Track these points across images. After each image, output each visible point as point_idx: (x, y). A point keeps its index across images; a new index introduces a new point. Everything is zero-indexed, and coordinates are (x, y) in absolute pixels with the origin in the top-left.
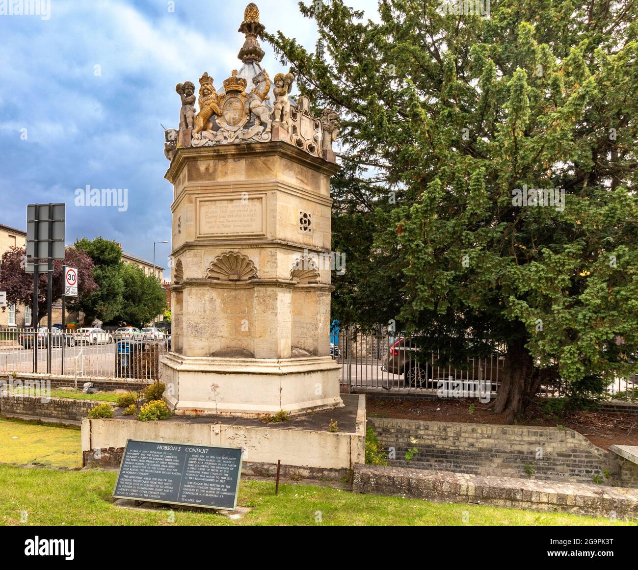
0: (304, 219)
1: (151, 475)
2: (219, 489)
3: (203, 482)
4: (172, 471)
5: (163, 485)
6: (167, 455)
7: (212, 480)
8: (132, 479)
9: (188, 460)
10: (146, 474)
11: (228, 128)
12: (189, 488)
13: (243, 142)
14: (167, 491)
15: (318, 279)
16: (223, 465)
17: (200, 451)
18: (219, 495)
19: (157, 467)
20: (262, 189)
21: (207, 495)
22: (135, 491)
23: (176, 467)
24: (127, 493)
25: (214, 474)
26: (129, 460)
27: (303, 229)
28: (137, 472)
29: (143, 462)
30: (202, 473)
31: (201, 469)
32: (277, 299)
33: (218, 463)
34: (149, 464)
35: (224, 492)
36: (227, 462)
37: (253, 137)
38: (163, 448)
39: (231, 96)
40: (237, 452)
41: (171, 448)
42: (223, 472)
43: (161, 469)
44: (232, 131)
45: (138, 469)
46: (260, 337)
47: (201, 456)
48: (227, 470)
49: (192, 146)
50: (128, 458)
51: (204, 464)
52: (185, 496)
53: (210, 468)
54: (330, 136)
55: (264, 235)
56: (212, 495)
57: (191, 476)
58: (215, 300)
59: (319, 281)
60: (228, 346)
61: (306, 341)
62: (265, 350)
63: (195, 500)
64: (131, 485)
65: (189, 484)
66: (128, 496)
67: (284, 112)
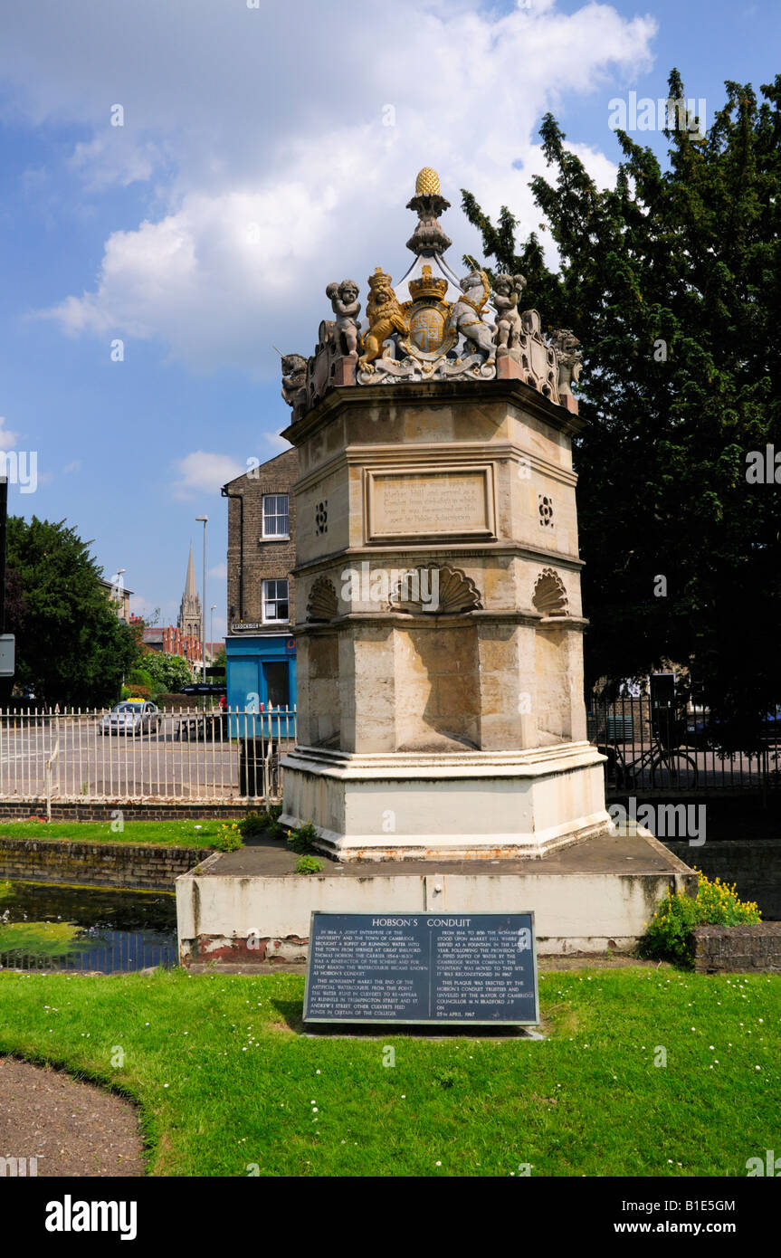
0: (545, 506)
1: (371, 975)
2: (504, 989)
3: (473, 979)
4: (409, 965)
5: (397, 991)
6: (393, 935)
7: (488, 974)
8: (336, 985)
9: (435, 941)
10: (363, 973)
11: (421, 355)
12: (448, 993)
13: (449, 379)
14: (407, 1001)
16: (503, 944)
17: (455, 923)
18: (506, 999)
19: (378, 959)
20: (484, 457)
21: (483, 1002)
22: (345, 1006)
23: (416, 956)
24: (330, 1012)
25: (490, 963)
26: (322, 949)
27: (543, 523)
28: (343, 971)
29: (351, 953)
30: (467, 962)
31: (463, 956)
32: (517, 645)
33: (492, 943)
34: (362, 956)
35: (514, 993)
36: (510, 939)
37: (466, 372)
38: (383, 922)
39: (424, 306)
40: (526, 920)
41: (400, 923)
42: (505, 957)
43: (388, 962)
44: (428, 361)
45: (342, 965)
46: (490, 712)
47: (458, 933)
48: (511, 953)
49: (357, 383)
50: (320, 946)
51: (467, 947)
52: (442, 1008)
53: (479, 952)
54: (569, 373)
55: (490, 534)
56: (493, 1002)
57: (447, 971)
58: (402, 650)
59: (567, 612)
60: (425, 731)
61: (550, 717)
62: (499, 736)
63: (463, 1014)
64: (335, 997)
65: (447, 986)
66: (334, 1017)
67: (514, 334)
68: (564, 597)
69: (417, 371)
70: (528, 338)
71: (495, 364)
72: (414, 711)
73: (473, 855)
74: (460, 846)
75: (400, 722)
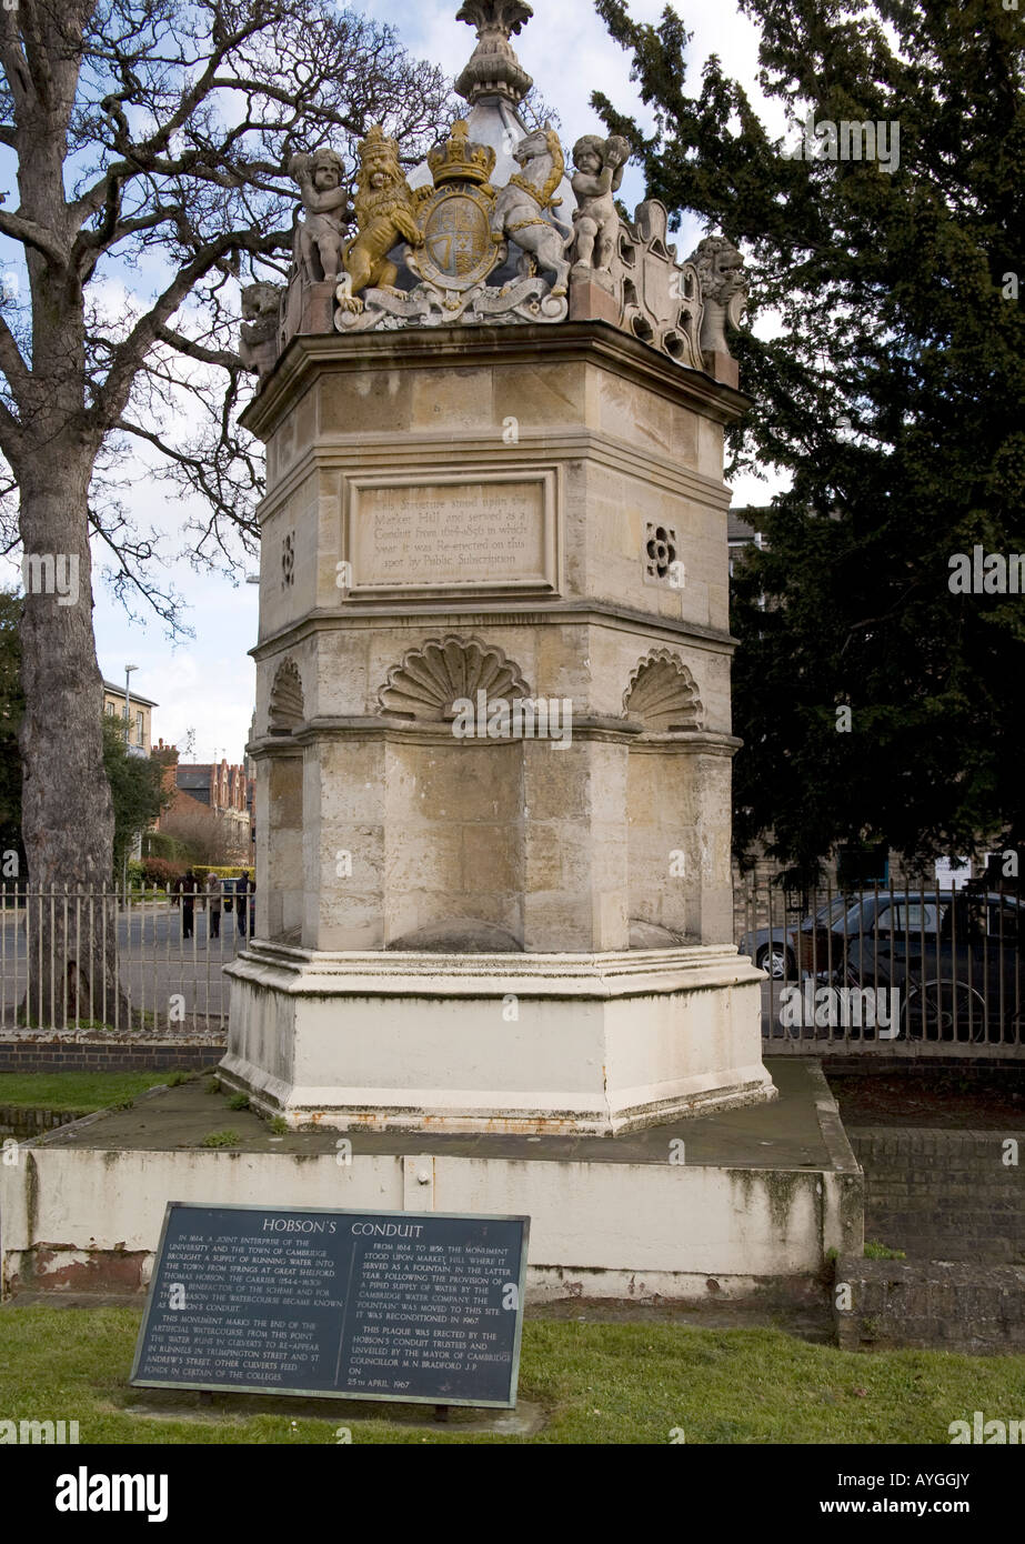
0: (659, 543)
1: (249, 1311)
2: (462, 1346)
3: (413, 1326)
4: (313, 1297)
5: (288, 1340)
6: (294, 1247)
7: (439, 1319)
8: (191, 1326)
9: (361, 1260)
10: (236, 1308)
11: (443, 280)
12: (368, 1346)
13: (488, 322)
14: (302, 1357)
15: (697, 718)
16: (472, 1270)
17: (397, 1230)
18: (464, 1361)
19: (264, 1286)
20: (543, 455)
21: (426, 1364)
22: (202, 1362)
23: (326, 1282)
24: (175, 1371)
25: (445, 1299)
26: (176, 1266)
27: (655, 571)
28: (205, 1303)
29: (221, 1273)
30: (408, 1297)
31: (402, 1286)
32: (588, 775)
33: (453, 1266)
34: (239, 1279)
35: (479, 1352)
36: (482, 1261)
37: (516, 309)
38: (281, 1225)
39: (452, 194)
40: (512, 1232)
41: (307, 1226)
42: (472, 1291)
43: (280, 1290)
44: (455, 291)
45: (204, 1292)
46: (540, 888)
47: (400, 1247)
48: (482, 1286)
49: (336, 329)
50: (173, 1261)
51: (411, 1272)
52: (357, 1371)
53: (430, 1281)
54: (722, 312)
55: (549, 588)
56: (442, 1365)
57: (374, 1310)
58: (402, 780)
59: (701, 724)
60: (439, 917)
61: (664, 902)
62: (555, 928)
63: (391, 1384)
64: (187, 1345)
65: (370, 1335)
66: (181, 1380)
67: (603, 243)
68: (694, 698)
69: (435, 308)
70: (639, 251)
71: (567, 296)
72: (421, 882)
73: (500, 1127)
74: (479, 1110)
75: (392, 901)
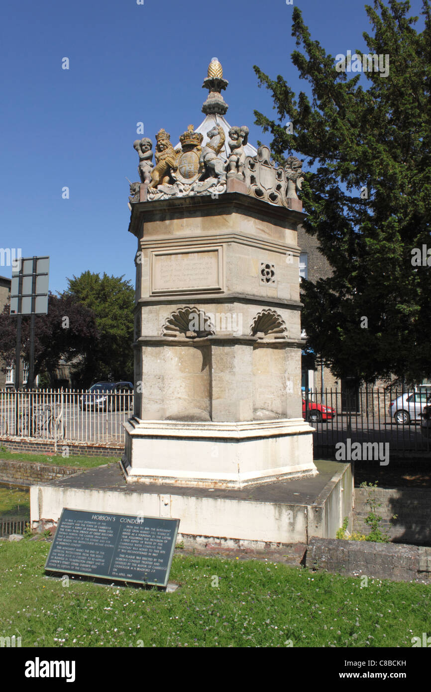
0: (267, 270)
1: (84, 547)
2: (151, 563)
3: (136, 555)
4: (105, 543)
5: (95, 557)
6: (101, 525)
7: (145, 554)
8: (65, 550)
9: (122, 531)
10: (79, 545)
11: (184, 181)
12: (121, 562)
13: (198, 195)
14: (99, 564)
16: (158, 537)
17: (136, 521)
18: (151, 569)
19: (90, 538)
20: (218, 241)
21: (138, 569)
22: (67, 563)
23: (110, 538)
24: (59, 565)
25: (148, 547)
26: (63, 530)
27: (265, 280)
28: (70, 543)
29: (77, 533)
30: (135, 545)
31: (134, 541)
32: (234, 357)
33: (152, 535)
34: (82, 535)
35: (156, 566)
36: (162, 534)
37: (208, 189)
38: (98, 517)
39: (187, 150)
40: (172, 525)
41: (106, 518)
42: (157, 544)
43: (94, 540)
44: (188, 184)
45: (71, 539)
46: (218, 398)
47: (135, 527)
48: (161, 543)
49: (148, 200)
50: (62, 528)
51: (138, 536)
52: (116, 570)
53: (143, 540)
54: (294, 184)
55: (220, 289)
56: (144, 570)
57: (124, 549)
58: (172, 359)
59: (287, 336)
60: (186, 408)
61: (273, 402)
62: (223, 413)
63: (126, 575)
64: (63, 557)
65: (121, 557)
66: (60, 569)
68: (283, 326)
69: (181, 191)
70: (257, 166)
71: (226, 184)
72: (179, 396)
73: (201, 485)
75: (167, 402)
